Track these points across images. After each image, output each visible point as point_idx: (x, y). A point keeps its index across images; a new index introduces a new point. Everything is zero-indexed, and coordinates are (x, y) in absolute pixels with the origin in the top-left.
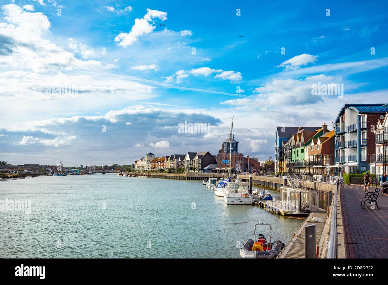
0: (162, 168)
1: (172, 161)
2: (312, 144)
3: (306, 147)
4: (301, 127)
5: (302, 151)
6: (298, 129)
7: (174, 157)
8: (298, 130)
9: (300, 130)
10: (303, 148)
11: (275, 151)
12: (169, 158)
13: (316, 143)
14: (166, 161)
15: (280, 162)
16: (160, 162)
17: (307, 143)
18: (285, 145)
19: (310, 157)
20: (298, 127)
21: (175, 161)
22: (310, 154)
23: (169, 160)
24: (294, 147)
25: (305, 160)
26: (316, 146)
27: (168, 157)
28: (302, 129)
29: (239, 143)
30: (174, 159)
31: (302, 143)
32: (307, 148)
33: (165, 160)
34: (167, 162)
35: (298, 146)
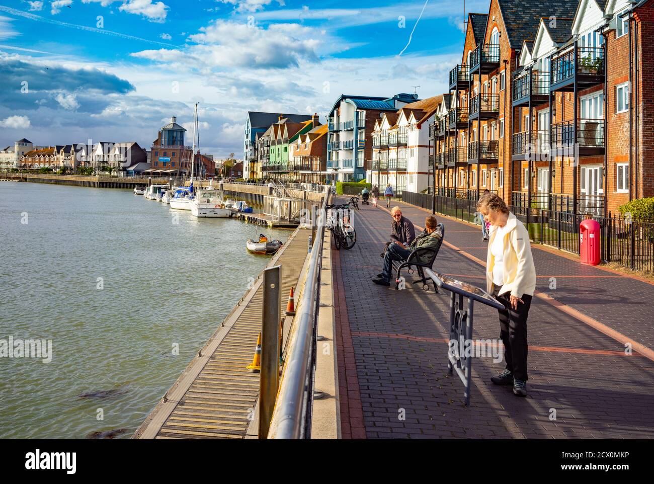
0: (47, 166)
1: (68, 154)
2: (299, 140)
3: (290, 145)
4: (283, 115)
5: (285, 149)
6: (279, 118)
7: (73, 149)
8: (279, 119)
9: (281, 118)
10: (286, 145)
11: (245, 146)
12: (62, 150)
13: (303, 141)
14: (56, 155)
15: (253, 163)
16: (44, 156)
17: (292, 140)
18: (260, 139)
19: (296, 158)
20: (279, 115)
21: (73, 154)
22: (296, 155)
23: (60, 153)
24: (273, 143)
25: (288, 163)
26: (304, 144)
27: (59, 148)
28: (284, 118)
29: (186, 130)
30: (71, 152)
31: (284, 139)
32: (292, 146)
33: (54, 153)
34: (58, 156)
35: (280, 143)
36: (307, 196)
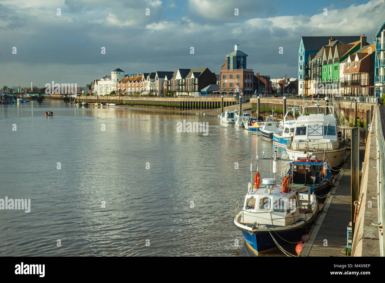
0: (137, 89)
1: (153, 80)
2: (349, 60)
3: (340, 64)
4: (333, 37)
5: (336, 68)
6: (330, 40)
7: (157, 75)
8: (330, 42)
9: (331, 41)
10: (336, 64)
11: (299, 67)
12: (148, 77)
13: (353, 59)
14: (144, 81)
15: (306, 81)
16: (134, 82)
17: (342, 59)
18: (313, 60)
19: (346, 75)
20: (329, 37)
21: (157, 79)
22: (346, 72)
23: (147, 79)
24: (325, 63)
25: (339, 80)
26: (353, 63)
27: (146, 75)
28: (334, 40)
29: (248, 56)
30: (156, 78)
31: (335, 59)
32: (342, 65)
33: (142, 79)
34: (146, 81)
35: (331, 62)
36: (358, 106)
